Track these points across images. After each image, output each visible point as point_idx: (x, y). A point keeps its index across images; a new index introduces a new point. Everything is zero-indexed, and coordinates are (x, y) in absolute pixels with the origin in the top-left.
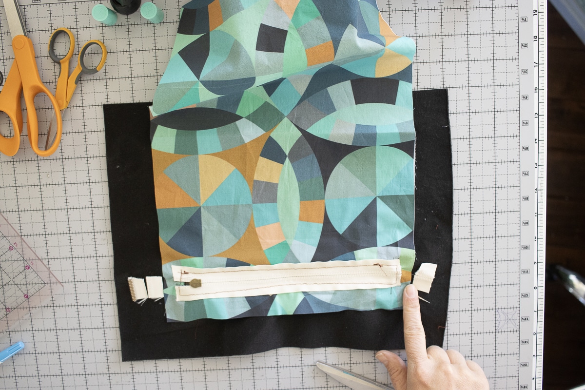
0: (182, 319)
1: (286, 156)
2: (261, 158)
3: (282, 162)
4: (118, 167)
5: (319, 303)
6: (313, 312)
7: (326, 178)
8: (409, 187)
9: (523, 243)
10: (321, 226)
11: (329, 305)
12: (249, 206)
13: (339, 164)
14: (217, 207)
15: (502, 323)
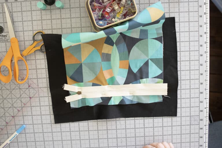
0: (77, 107)
1: (114, 43)
2: (104, 44)
3: (113, 45)
4: (50, 50)
5: (128, 100)
6: (126, 104)
7: (129, 52)
8: (161, 55)
9: (201, 91)
10: (127, 70)
11: (132, 101)
12: (100, 63)
13: (134, 46)
14: (88, 63)
15: (193, 121)
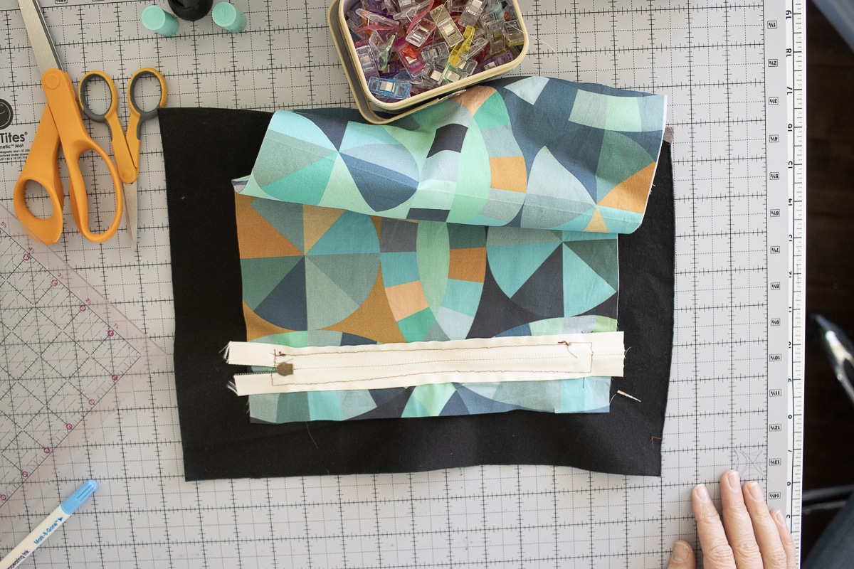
0: (272, 419)
4: (183, 198)
5: (478, 398)
6: (468, 412)
9: (772, 352)
10: (480, 286)
11: (492, 402)
12: (376, 255)
14: (329, 256)
15: (741, 467)
